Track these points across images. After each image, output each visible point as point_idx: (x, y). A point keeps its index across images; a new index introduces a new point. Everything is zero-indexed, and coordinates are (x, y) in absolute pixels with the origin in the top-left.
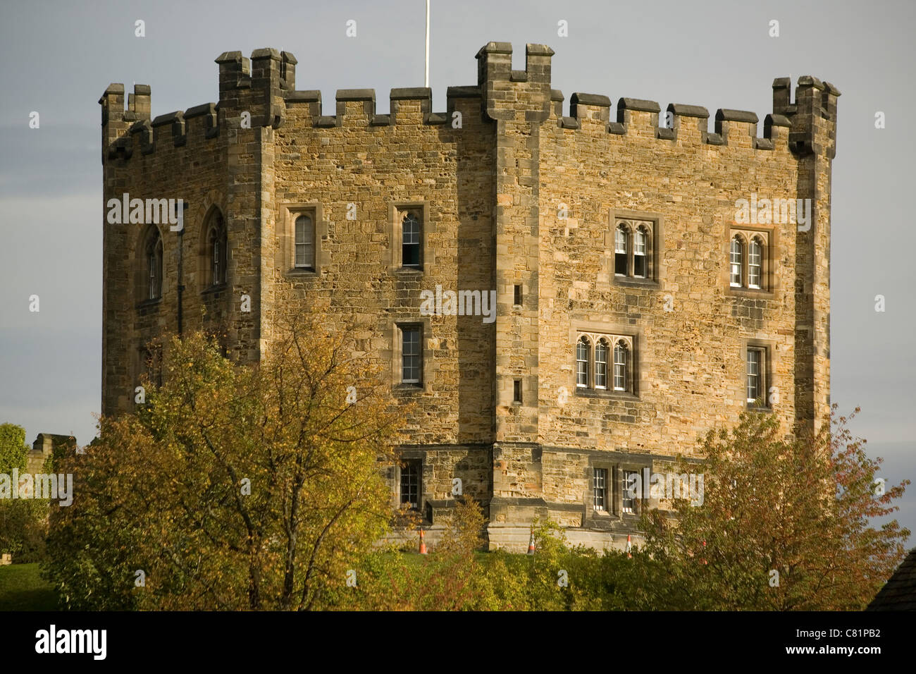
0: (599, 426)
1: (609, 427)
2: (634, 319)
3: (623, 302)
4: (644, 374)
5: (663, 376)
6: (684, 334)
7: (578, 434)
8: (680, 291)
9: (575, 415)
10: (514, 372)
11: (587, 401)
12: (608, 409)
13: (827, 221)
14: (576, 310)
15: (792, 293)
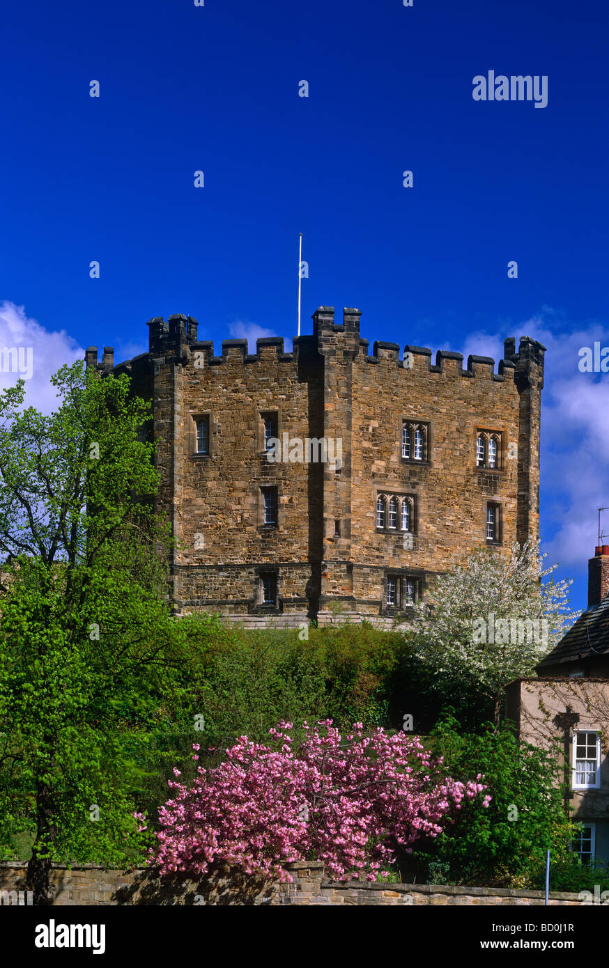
0: (391, 552)
1: (397, 553)
2: (414, 485)
3: (407, 474)
4: (421, 520)
5: (433, 522)
6: (446, 496)
7: (378, 557)
8: (445, 468)
9: (375, 545)
10: (336, 516)
11: (383, 536)
12: (397, 541)
13: (538, 427)
14: (377, 479)
15: (515, 472)
